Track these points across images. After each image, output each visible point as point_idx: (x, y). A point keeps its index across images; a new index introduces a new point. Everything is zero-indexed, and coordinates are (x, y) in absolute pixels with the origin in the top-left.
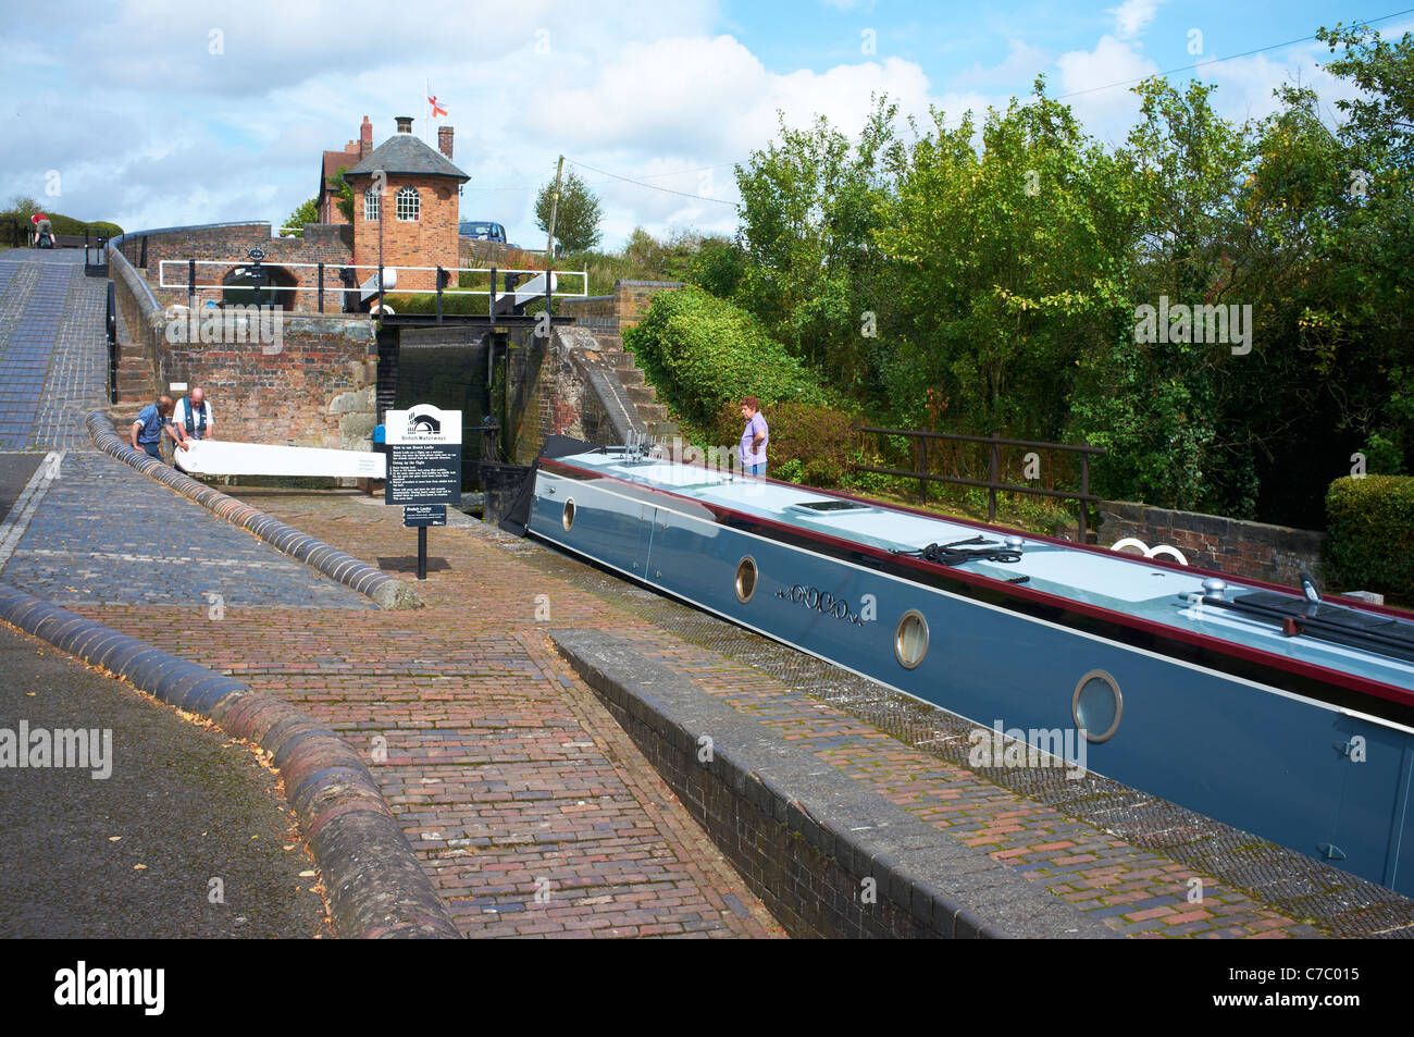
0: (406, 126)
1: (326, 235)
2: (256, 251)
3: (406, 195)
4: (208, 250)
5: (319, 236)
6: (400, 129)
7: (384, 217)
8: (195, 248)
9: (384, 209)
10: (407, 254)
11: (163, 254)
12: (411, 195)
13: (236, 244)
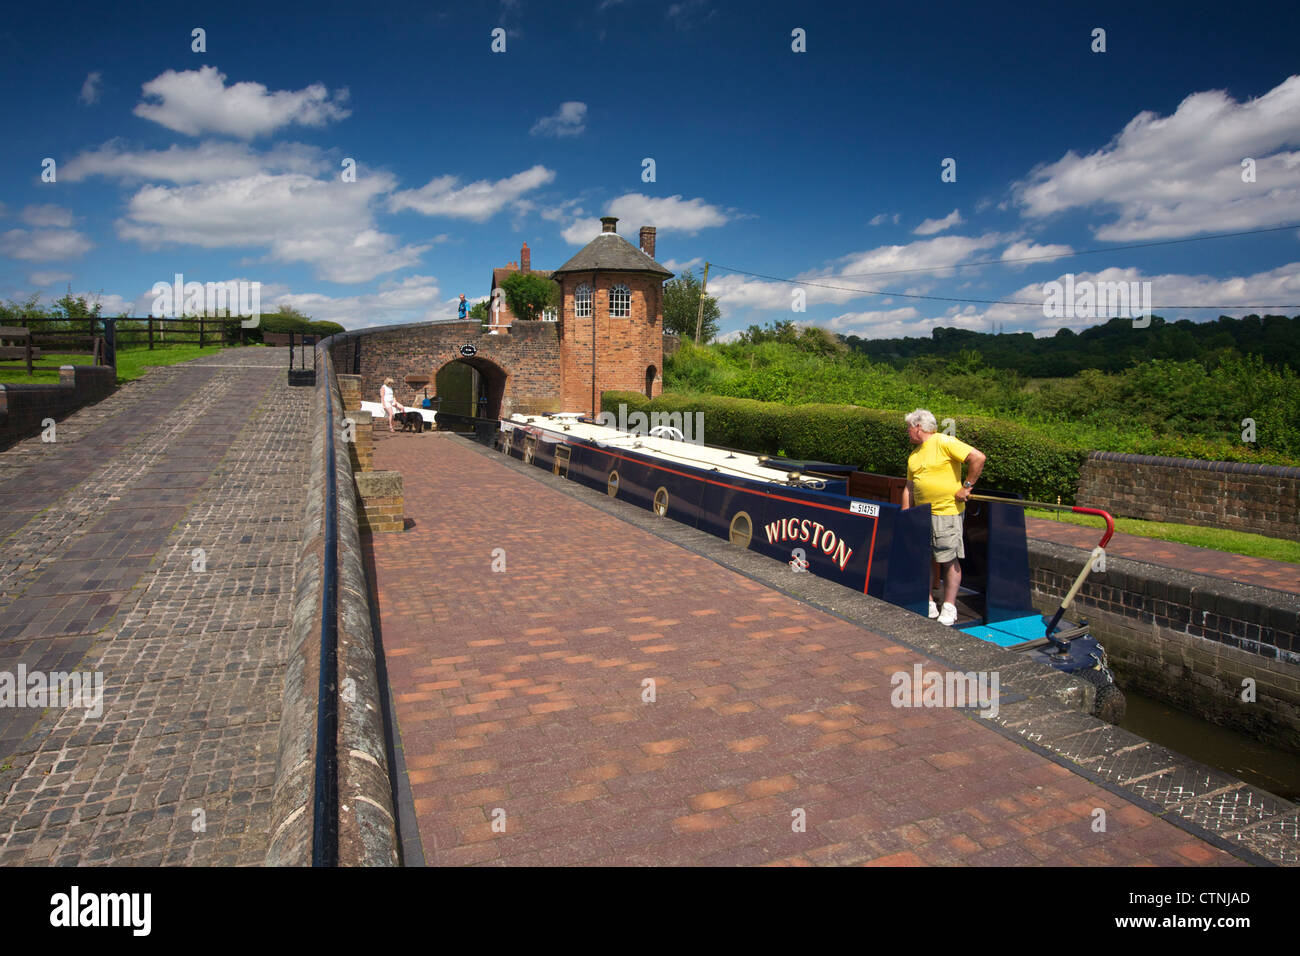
0: (612, 226)
1: (533, 331)
2: (468, 347)
3: (617, 292)
4: (422, 347)
5: (527, 332)
6: (605, 229)
7: (596, 313)
8: (410, 345)
9: (597, 306)
10: (619, 350)
11: (379, 352)
12: (622, 292)
13: (449, 341)
